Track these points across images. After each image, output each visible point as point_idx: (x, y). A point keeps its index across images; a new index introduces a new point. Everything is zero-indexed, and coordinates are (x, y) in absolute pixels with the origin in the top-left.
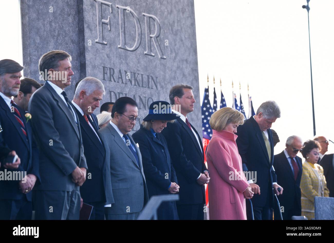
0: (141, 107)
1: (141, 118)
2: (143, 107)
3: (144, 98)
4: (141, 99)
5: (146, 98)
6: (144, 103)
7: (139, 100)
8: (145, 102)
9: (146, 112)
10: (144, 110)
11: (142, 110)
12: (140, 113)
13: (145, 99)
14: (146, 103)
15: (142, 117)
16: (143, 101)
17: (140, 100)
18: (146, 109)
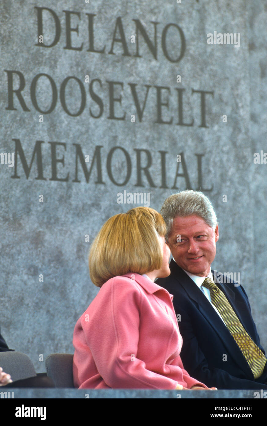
0: (141, 52)
1: (142, 82)
2: (147, 50)
3: (152, 26)
4: (140, 29)
5: (158, 26)
6: (152, 38)
7: (134, 32)
8: (156, 37)
9: (158, 64)
10: (150, 61)
11: (142, 59)
12: (137, 68)
13: (153, 30)
14: (159, 41)
15: (144, 81)
16: (148, 34)
17: (139, 32)
18: (159, 57)
